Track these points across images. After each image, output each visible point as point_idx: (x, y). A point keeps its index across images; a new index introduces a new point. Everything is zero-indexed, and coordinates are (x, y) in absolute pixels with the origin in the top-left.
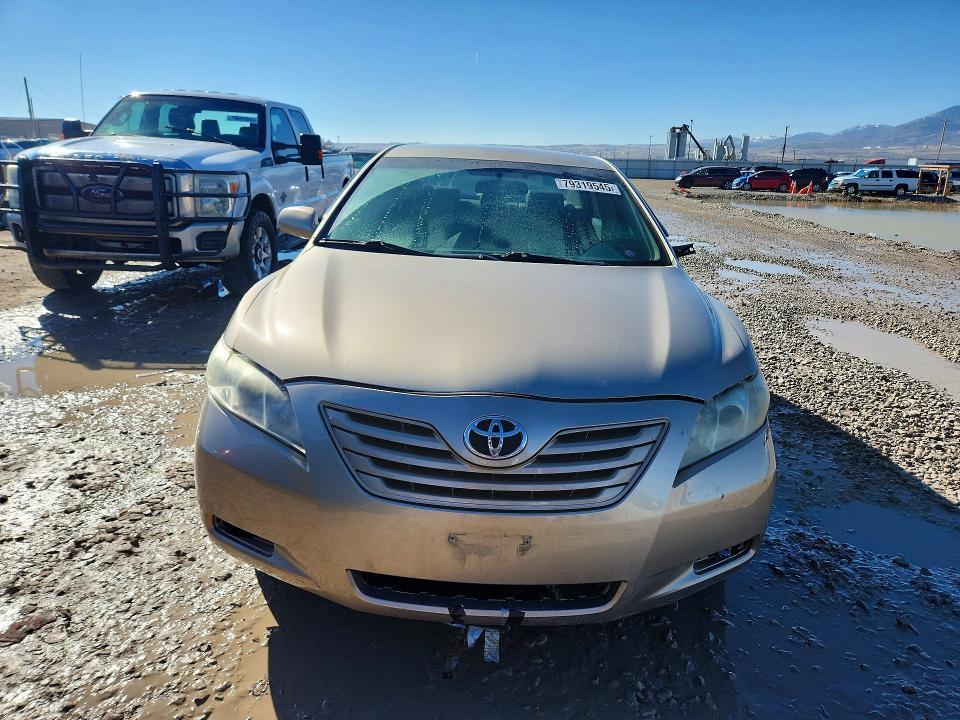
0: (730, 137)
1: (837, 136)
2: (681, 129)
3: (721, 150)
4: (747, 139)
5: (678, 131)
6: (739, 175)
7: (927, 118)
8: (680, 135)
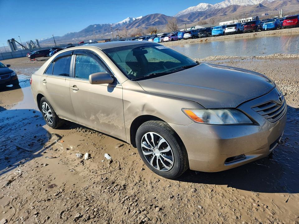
0: (31, 41)
1: (63, 37)
2: (11, 40)
3: (30, 45)
4: (37, 41)
5: (11, 41)
6: (50, 52)
7: (85, 29)
8: (12, 42)
